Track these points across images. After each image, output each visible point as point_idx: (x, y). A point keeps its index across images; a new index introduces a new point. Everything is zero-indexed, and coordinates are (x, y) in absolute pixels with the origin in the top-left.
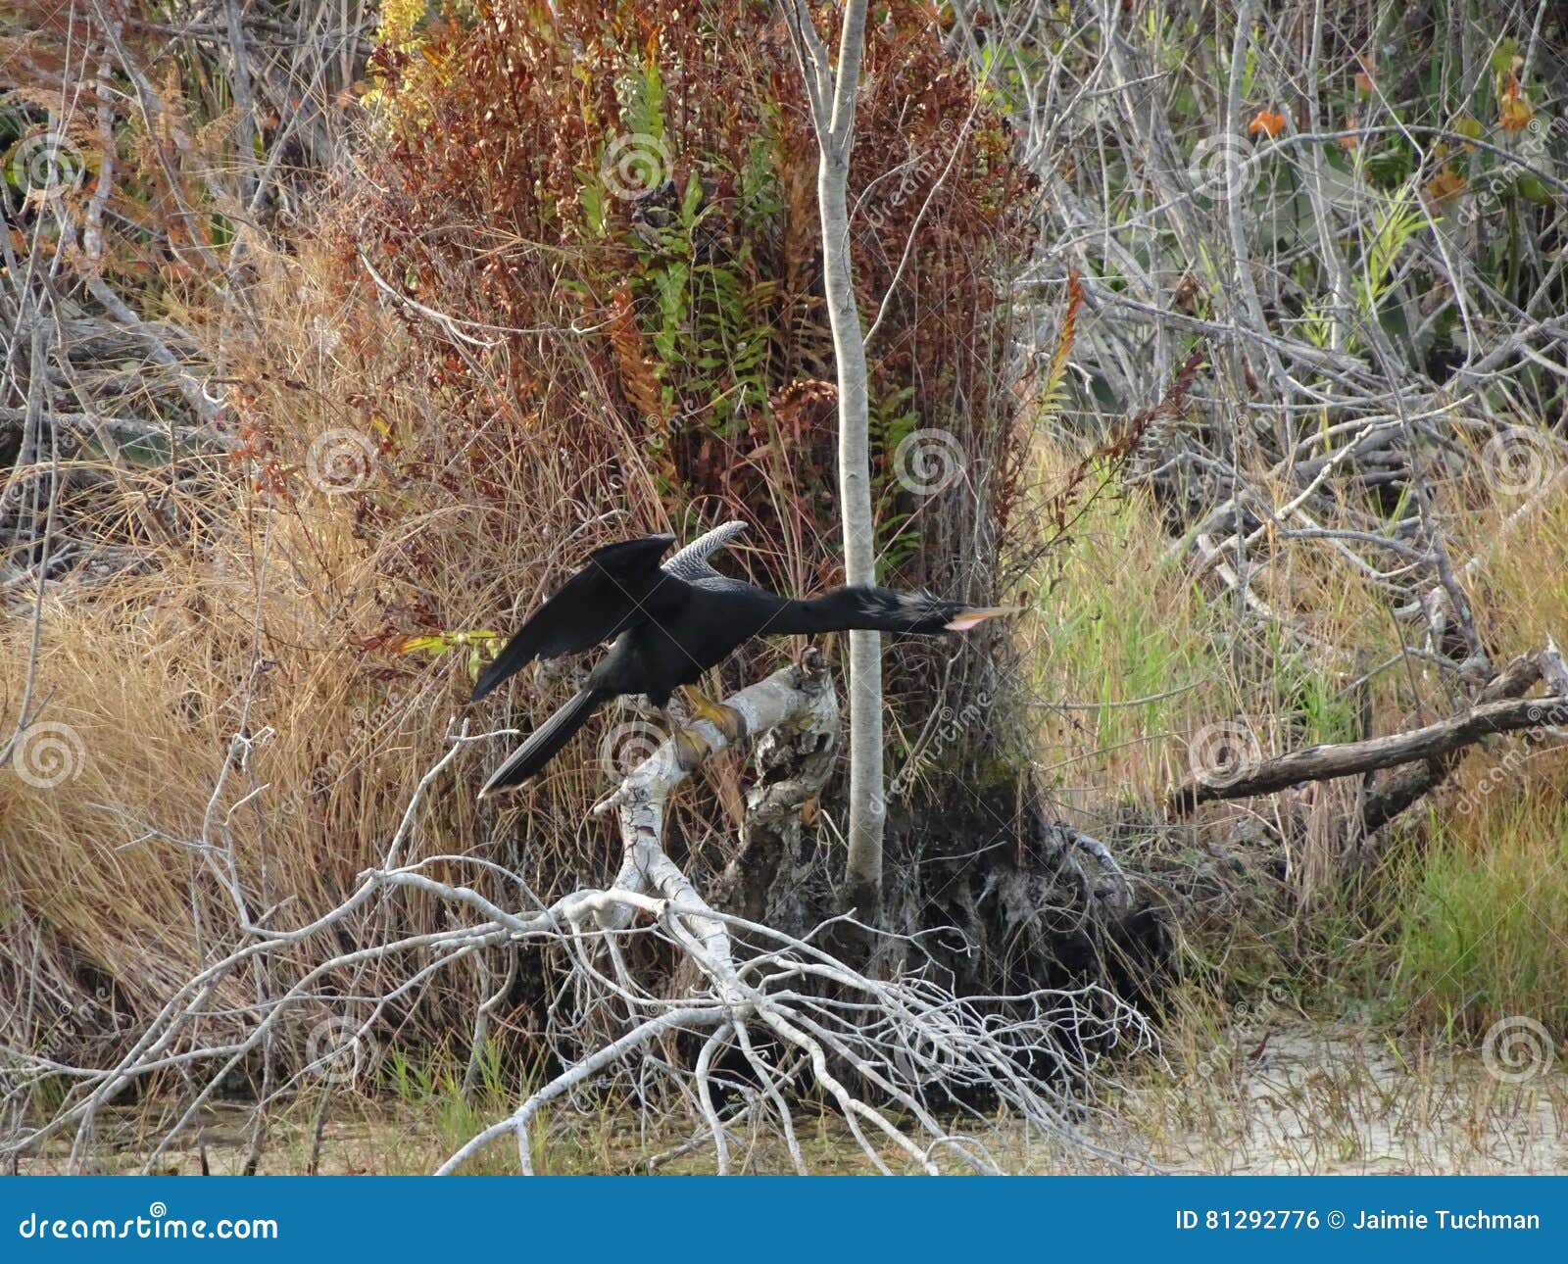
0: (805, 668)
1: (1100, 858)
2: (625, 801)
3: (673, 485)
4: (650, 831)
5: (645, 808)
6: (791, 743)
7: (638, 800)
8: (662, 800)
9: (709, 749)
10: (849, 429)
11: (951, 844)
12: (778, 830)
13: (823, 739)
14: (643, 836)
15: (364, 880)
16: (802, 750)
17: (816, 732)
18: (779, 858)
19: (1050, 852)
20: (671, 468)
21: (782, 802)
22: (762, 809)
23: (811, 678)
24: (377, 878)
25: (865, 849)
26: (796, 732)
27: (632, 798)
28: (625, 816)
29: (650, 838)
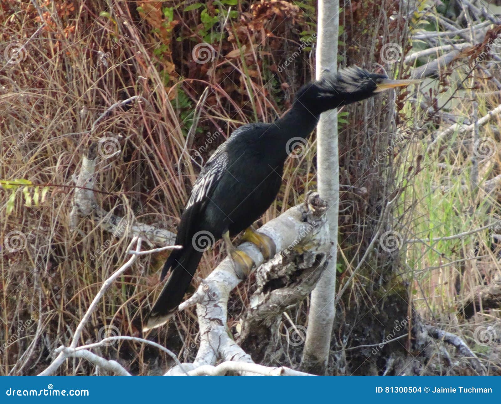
0: (310, 207)
1: (458, 347)
2: (201, 300)
3: (172, 78)
4: (220, 322)
5: (216, 306)
6: (295, 261)
7: (210, 300)
8: (226, 300)
9: (254, 264)
10: (325, 37)
11: (364, 336)
12: (269, 324)
13: (319, 257)
14: (214, 325)
15: (58, 354)
16: (302, 266)
17: (315, 253)
18: (267, 344)
19: (421, 343)
20: (172, 67)
21: (279, 304)
22: (262, 308)
23: (314, 214)
24: (66, 353)
25: (318, 338)
26: (301, 253)
27: (206, 298)
28: (200, 311)
29: (220, 327)
